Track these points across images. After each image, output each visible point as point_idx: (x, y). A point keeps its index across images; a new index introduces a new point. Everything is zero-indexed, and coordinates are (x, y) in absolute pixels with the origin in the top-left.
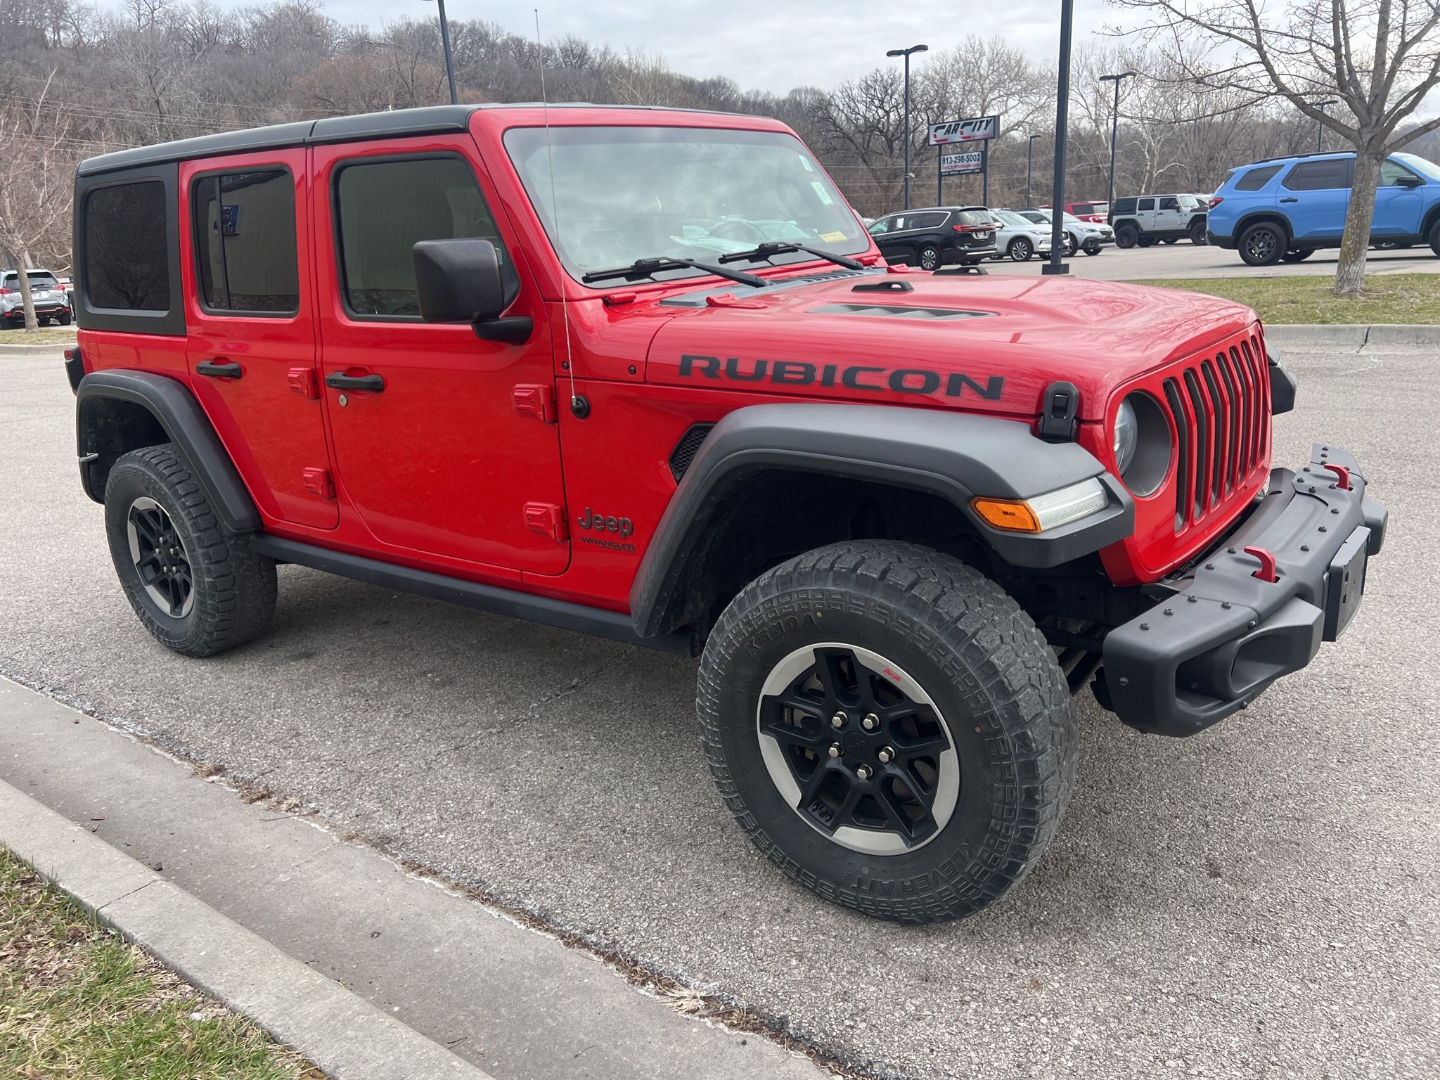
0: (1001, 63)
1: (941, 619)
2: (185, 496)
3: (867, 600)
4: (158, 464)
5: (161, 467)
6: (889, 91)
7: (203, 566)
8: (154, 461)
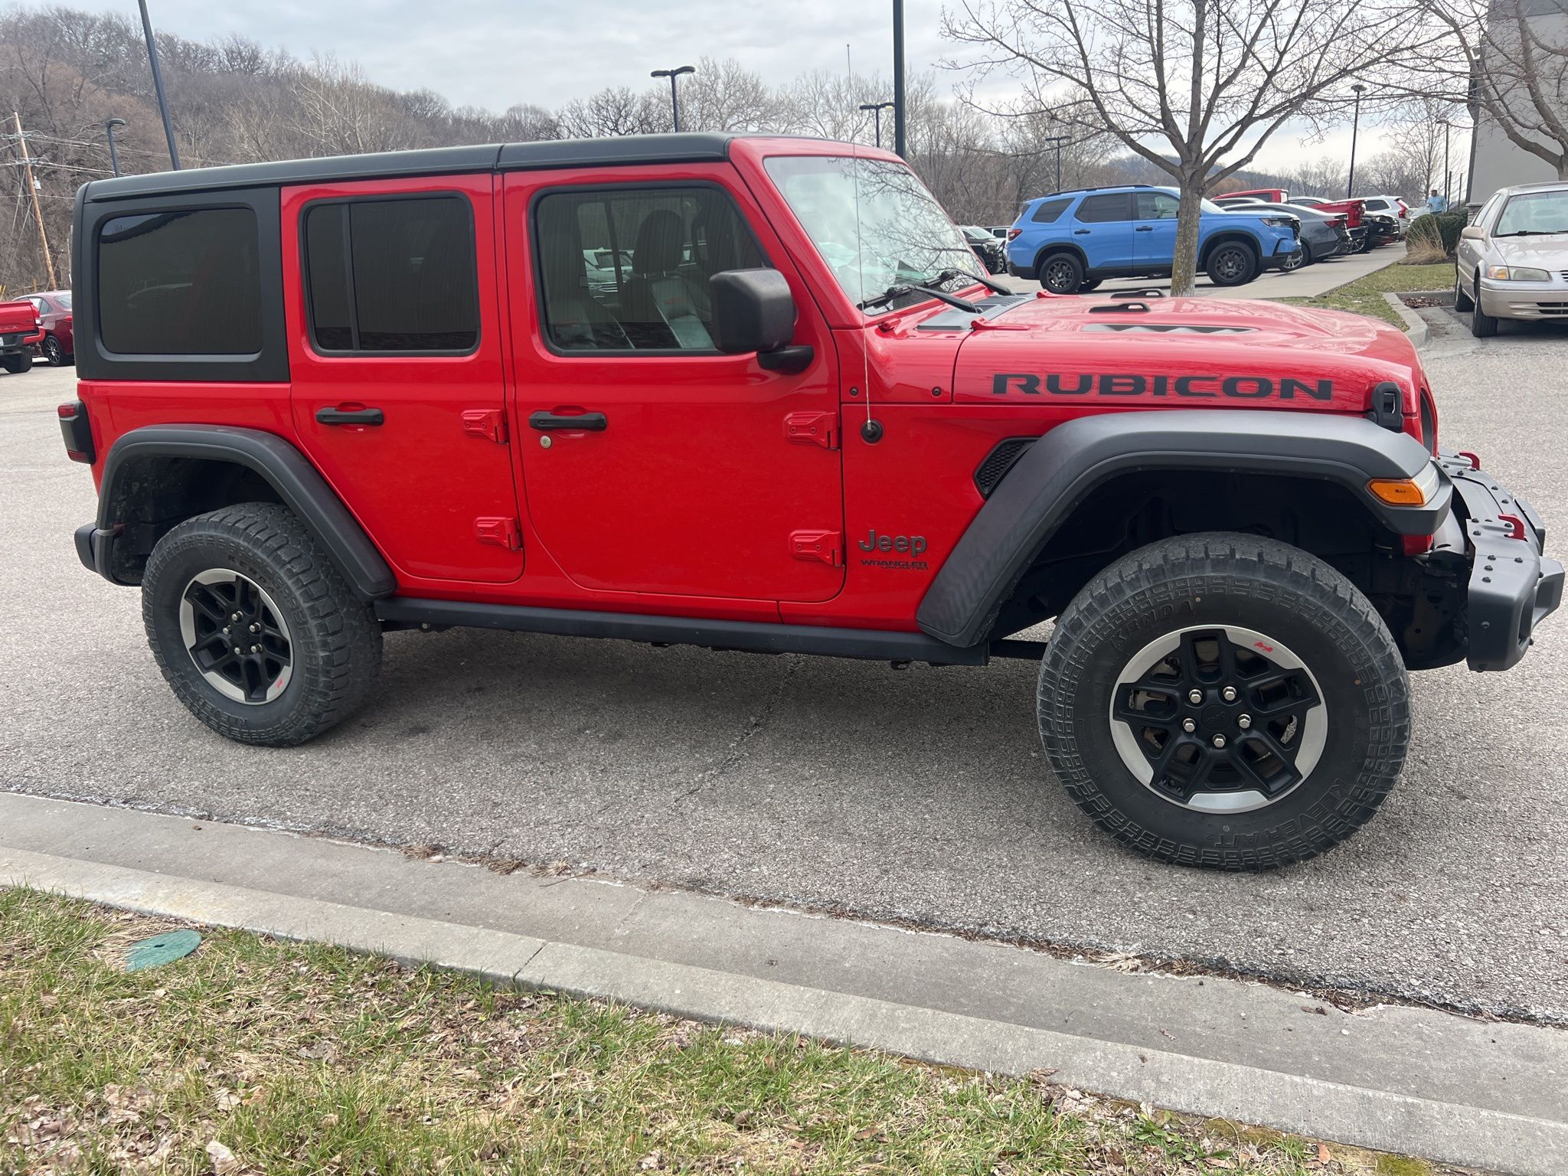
0: (737, 88)
1: (1322, 590)
2: (289, 562)
3: (1250, 581)
4: (246, 528)
5: (252, 531)
6: (623, 113)
7: (317, 639)
8: (241, 525)
